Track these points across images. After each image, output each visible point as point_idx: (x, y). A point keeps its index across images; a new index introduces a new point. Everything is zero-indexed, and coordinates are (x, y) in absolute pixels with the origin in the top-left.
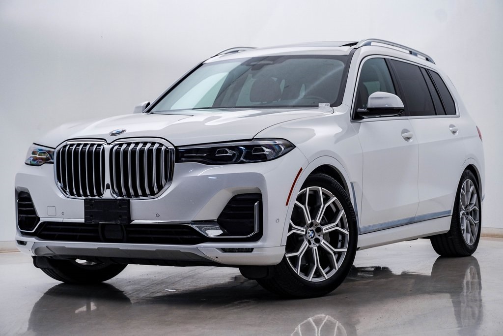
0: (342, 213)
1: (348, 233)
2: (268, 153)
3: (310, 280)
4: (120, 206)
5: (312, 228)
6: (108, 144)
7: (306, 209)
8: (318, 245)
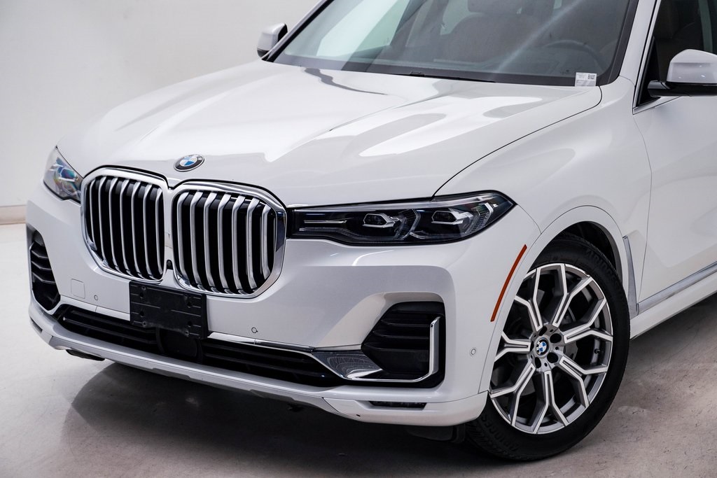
0: (603, 304)
1: (610, 338)
2: (461, 222)
3: (535, 433)
4: (189, 304)
5: (544, 336)
6: (169, 187)
7: (532, 307)
8: (553, 365)
